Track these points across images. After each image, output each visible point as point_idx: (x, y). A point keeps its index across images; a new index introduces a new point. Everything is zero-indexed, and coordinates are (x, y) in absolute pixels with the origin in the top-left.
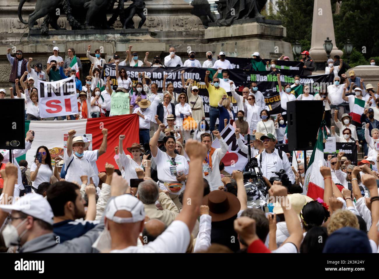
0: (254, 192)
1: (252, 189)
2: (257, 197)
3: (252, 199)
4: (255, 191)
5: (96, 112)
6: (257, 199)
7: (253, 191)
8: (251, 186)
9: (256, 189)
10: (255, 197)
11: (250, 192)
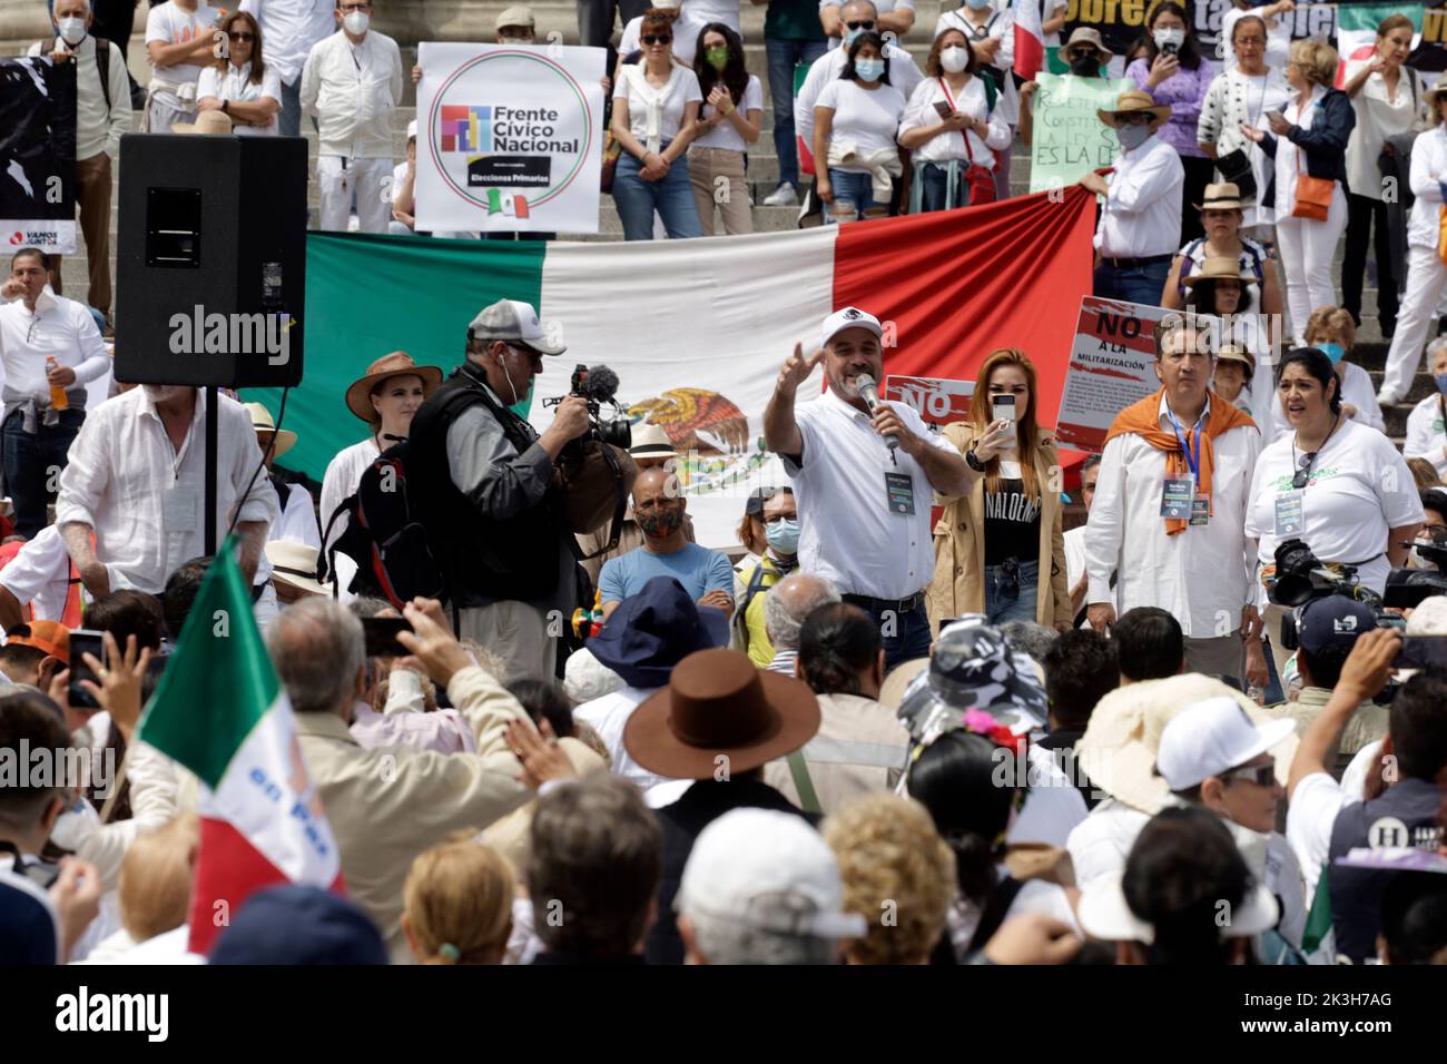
0: (983, 667)
1: (976, 654)
2: (998, 690)
3: (972, 700)
4: (990, 665)
5: (946, 162)
6: (996, 701)
7: (977, 663)
8: (977, 634)
9: (996, 652)
10: (986, 694)
11: (966, 665)
